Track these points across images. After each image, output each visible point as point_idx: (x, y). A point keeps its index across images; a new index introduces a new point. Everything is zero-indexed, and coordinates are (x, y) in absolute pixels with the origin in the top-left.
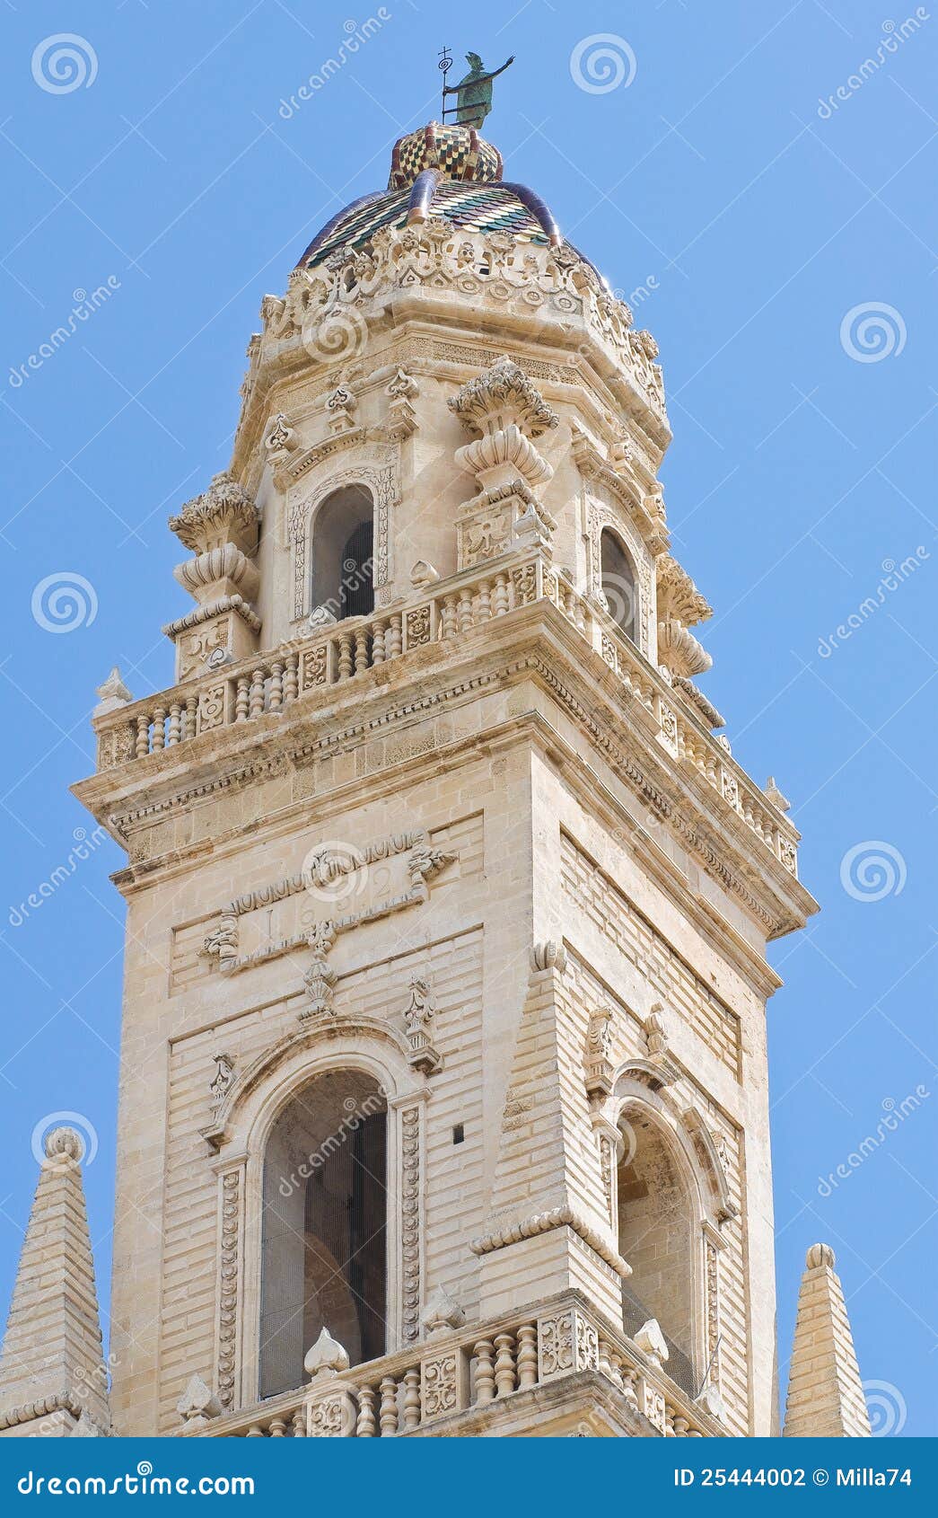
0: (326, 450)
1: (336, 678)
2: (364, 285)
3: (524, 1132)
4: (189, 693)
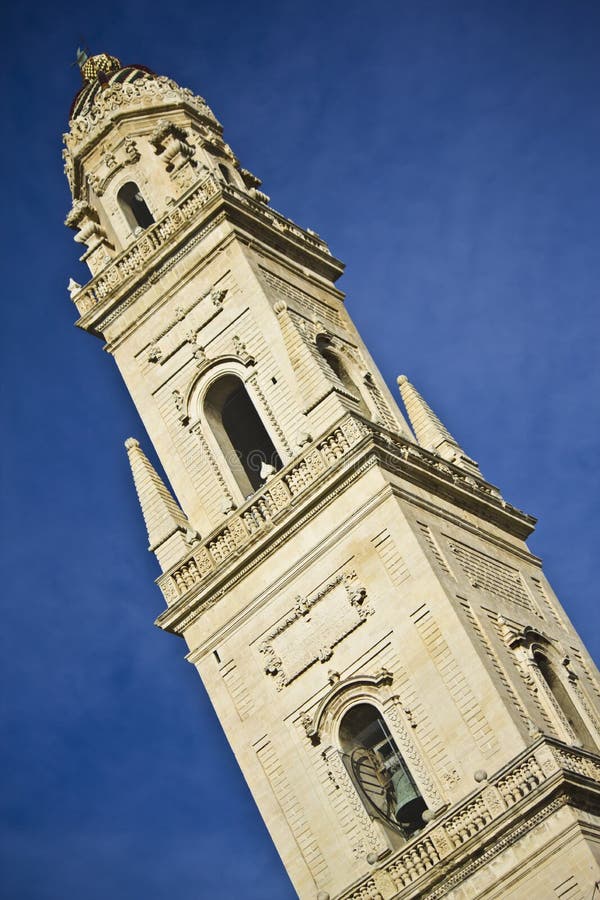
0: (111, 176)
1: (155, 248)
2: (98, 116)
3: (301, 368)
4: (102, 275)
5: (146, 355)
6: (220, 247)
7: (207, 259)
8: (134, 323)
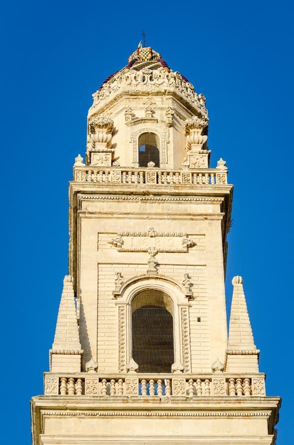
0: (143, 120)
1: (158, 183)
5: (110, 238)
6: (206, 216)
7: (193, 216)
8: (112, 214)
